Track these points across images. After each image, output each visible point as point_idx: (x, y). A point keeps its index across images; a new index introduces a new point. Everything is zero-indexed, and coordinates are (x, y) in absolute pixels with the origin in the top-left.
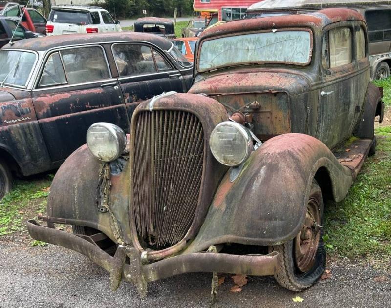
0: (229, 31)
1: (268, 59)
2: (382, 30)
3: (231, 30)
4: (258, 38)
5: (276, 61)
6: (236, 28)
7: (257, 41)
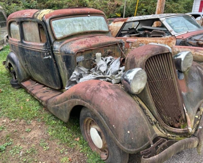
0: (66, 15)
1: (92, 30)
2: (3, 22)
3: (67, 14)
4: (82, 19)
5: (96, 31)
6: (70, 13)
7: (82, 21)
